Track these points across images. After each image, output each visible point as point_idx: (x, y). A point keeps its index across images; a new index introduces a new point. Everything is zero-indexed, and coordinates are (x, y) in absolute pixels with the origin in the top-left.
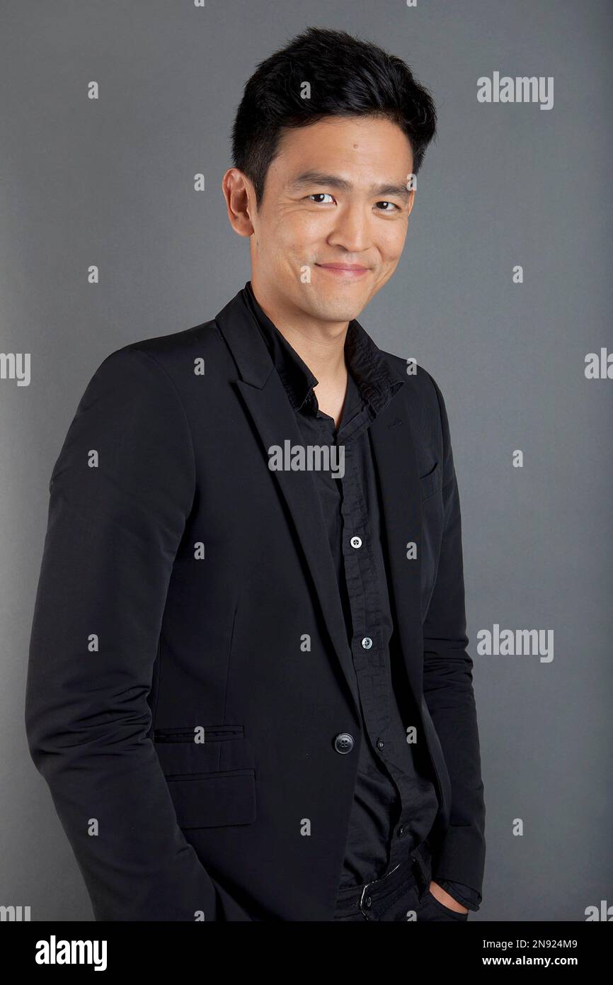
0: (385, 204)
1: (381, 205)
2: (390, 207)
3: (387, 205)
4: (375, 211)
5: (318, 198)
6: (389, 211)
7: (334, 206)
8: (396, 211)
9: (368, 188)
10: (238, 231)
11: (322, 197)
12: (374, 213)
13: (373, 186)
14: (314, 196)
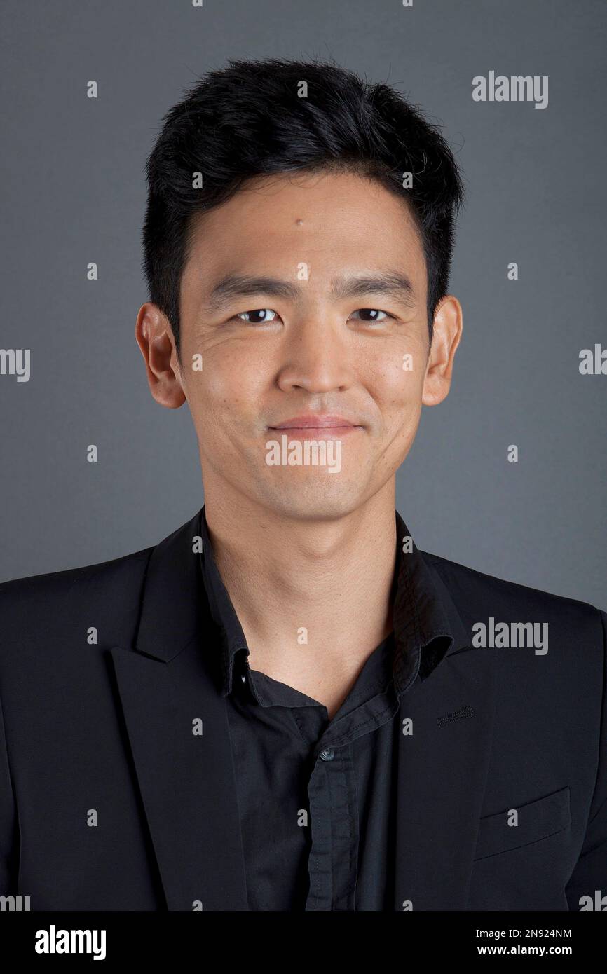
0: (373, 314)
1: (365, 315)
2: (381, 316)
3: (376, 316)
4: (352, 325)
5: (255, 316)
6: (381, 321)
7: (278, 326)
8: (391, 322)
9: (327, 287)
10: (161, 399)
11: (262, 314)
12: (350, 328)
13: (336, 282)
14: (248, 313)
